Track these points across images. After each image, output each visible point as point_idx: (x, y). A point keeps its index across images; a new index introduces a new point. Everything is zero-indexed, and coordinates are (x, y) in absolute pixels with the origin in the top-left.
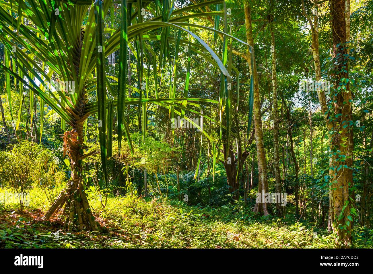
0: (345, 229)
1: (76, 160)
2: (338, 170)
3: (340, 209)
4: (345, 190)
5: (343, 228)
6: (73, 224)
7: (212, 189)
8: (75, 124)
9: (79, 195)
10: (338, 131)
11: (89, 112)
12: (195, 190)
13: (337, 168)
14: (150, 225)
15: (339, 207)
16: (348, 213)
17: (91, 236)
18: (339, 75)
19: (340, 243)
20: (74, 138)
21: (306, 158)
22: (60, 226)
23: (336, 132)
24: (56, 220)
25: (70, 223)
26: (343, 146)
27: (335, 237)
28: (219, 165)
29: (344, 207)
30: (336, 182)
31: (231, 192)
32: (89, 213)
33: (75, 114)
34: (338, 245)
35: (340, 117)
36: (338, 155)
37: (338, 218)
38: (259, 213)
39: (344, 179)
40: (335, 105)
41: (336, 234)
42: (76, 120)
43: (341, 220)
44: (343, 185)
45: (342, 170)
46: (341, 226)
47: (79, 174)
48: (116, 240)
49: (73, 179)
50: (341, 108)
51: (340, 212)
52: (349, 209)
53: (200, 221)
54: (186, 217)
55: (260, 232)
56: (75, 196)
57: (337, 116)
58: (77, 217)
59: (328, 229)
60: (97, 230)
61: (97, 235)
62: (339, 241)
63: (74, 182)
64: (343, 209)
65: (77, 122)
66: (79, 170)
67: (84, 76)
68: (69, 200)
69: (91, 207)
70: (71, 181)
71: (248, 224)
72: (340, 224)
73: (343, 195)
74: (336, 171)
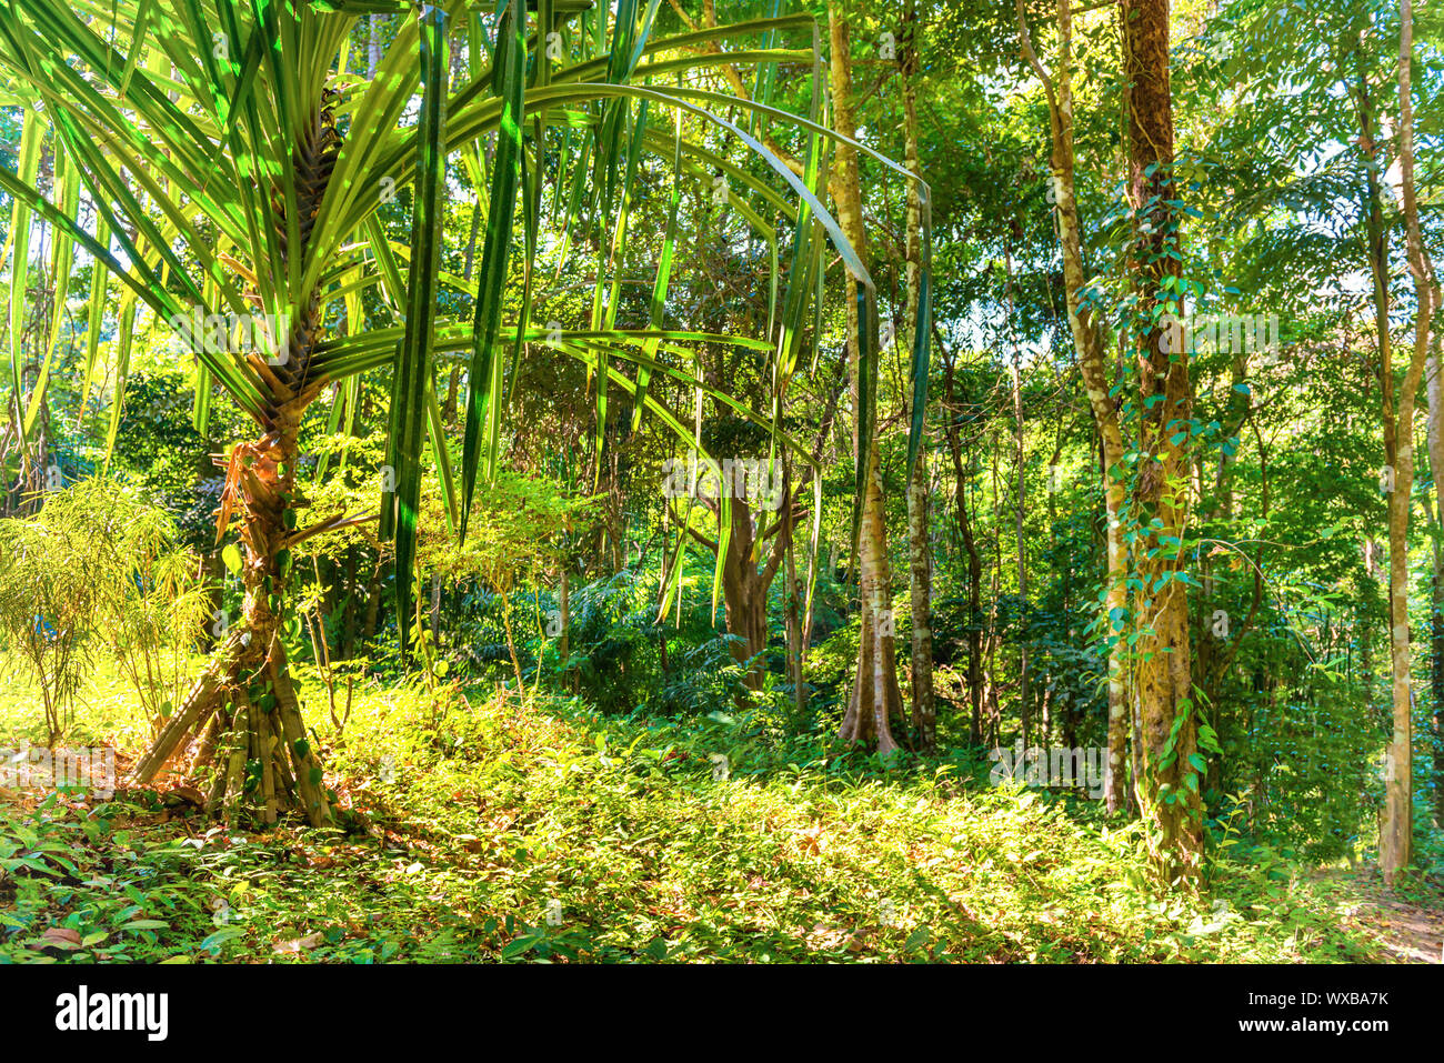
0: (1184, 802)
1: (269, 550)
2: (1156, 590)
3: (1165, 727)
4: (1179, 662)
5: (1177, 801)
6: (243, 801)
7: (671, 646)
8: (272, 415)
9: (269, 683)
10: (1154, 453)
11: (328, 375)
12: (612, 654)
13: (1150, 585)
14: (502, 799)
15: (1159, 723)
16: (1191, 742)
17: (309, 850)
18: (1155, 265)
19: (1166, 856)
20: (266, 467)
21: (999, 531)
22: (193, 808)
23: (1146, 455)
24: (176, 785)
25: (233, 795)
26: (1171, 504)
27: (1148, 833)
28: (695, 554)
29: (1178, 723)
30: (1150, 630)
31: (740, 657)
32: (302, 757)
33: (276, 381)
34: (1159, 863)
35: (1158, 405)
36: (1153, 537)
37: (1156, 764)
38: (861, 743)
39: (1176, 621)
40: (1143, 363)
41: (1152, 822)
42: (278, 403)
43: (1167, 771)
44: (1172, 643)
45: (1169, 590)
46: (1168, 793)
47: (274, 604)
48: (400, 859)
49: (252, 622)
50: (1162, 375)
51: (1163, 739)
52: (1192, 731)
53: (660, 775)
54: (619, 761)
55: (890, 818)
56: (252, 692)
57: (1150, 403)
58: (259, 770)
59: (1105, 803)
60: (329, 823)
61: (329, 844)
62: (1161, 847)
63: (255, 633)
64: (1173, 730)
65: (283, 408)
66: (276, 587)
67: (328, 247)
68: (228, 706)
69: (309, 733)
70: (243, 631)
71: (835, 789)
72: (1165, 786)
73: (1171, 678)
74: (1149, 591)
